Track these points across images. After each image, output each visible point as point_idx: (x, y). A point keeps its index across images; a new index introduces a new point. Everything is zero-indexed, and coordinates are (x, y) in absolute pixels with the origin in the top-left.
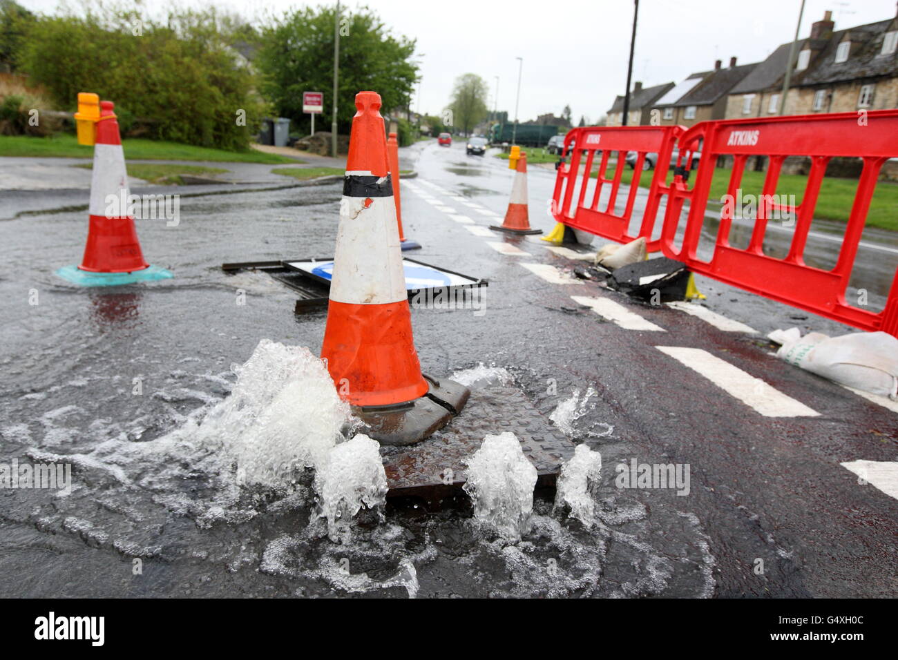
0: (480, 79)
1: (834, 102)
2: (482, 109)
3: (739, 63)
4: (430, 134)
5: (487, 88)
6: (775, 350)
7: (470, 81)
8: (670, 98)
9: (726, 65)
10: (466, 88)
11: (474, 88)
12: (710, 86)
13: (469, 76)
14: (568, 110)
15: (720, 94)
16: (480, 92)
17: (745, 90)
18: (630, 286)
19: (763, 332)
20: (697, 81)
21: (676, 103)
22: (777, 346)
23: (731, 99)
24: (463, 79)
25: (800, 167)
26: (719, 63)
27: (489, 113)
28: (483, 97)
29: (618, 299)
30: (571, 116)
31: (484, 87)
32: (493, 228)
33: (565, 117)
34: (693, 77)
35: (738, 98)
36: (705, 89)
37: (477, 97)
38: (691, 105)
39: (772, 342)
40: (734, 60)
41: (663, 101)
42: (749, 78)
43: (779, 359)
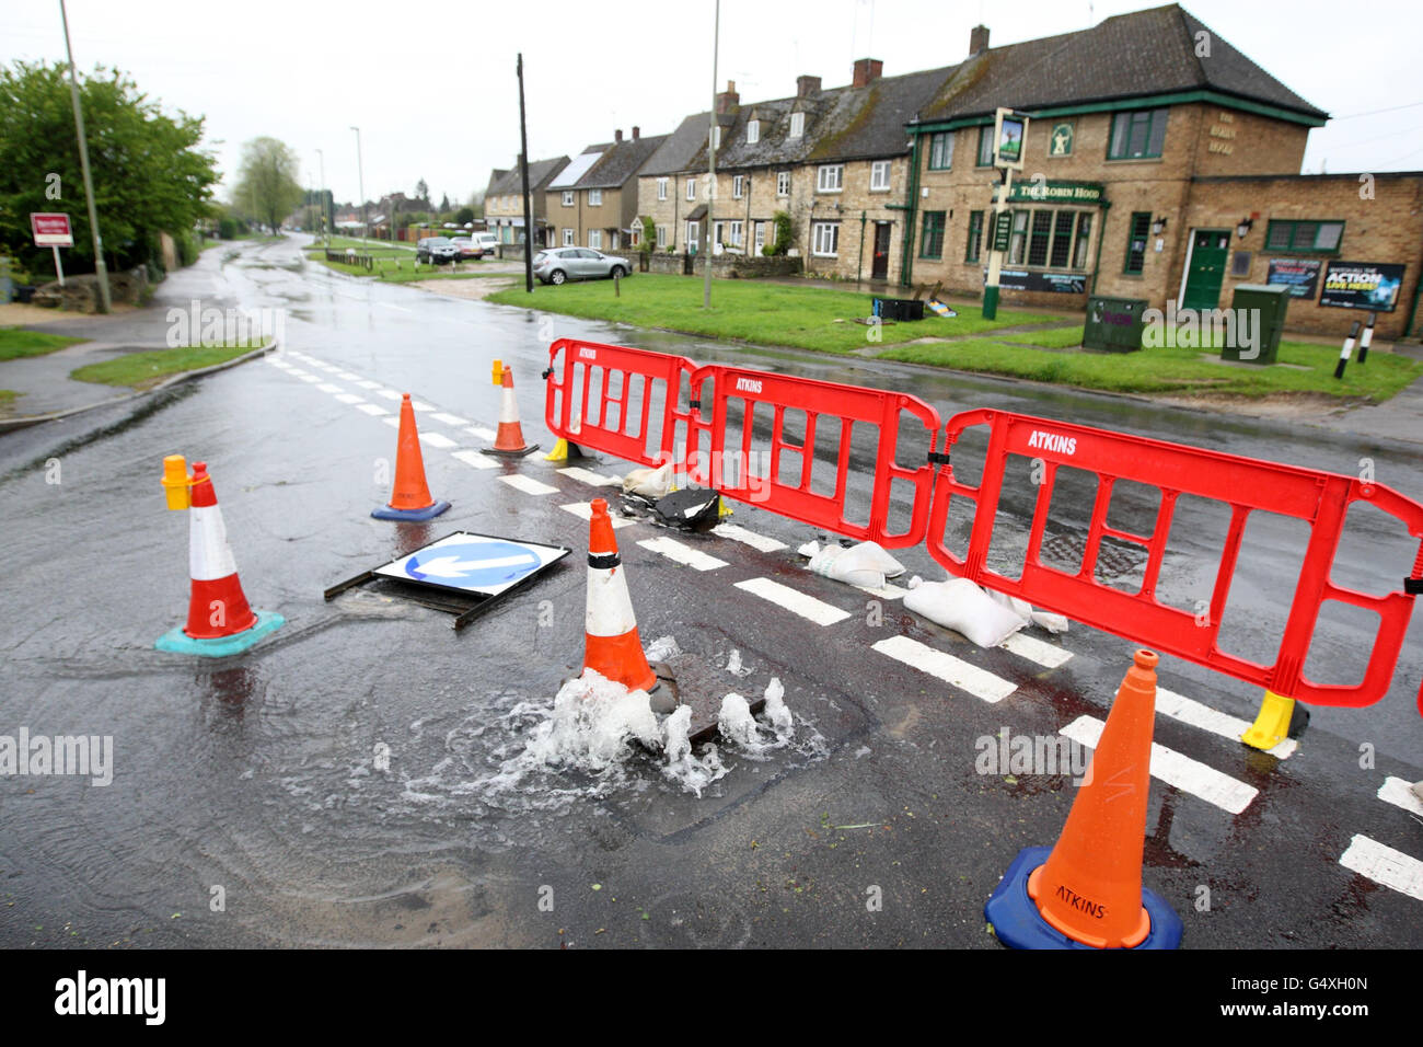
0: (282, 145)
1: (754, 190)
2: (293, 190)
3: (642, 135)
4: (216, 235)
5: (298, 159)
6: (807, 563)
7: (265, 147)
8: (567, 178)
9: (628, 136)
10: (263, 159)
11: (275, 159)
12: (614, 163)
13: (264, 140)
14: (422, 186)
15: (627, 175)
16: (285, 164)
17: (657, 172)
18: (678, 519)
19: (794, 546)
20: (596, 157)
21: (576, 184)
22: (807, 559)
23: (642, 182)
24: (255, 146)
25: (732, 269)
26: (619, 134)
27: (302, 192)
28: (291, 171)
29: (672, 535)
30: (429, 194)
31: (290, 157)
32: (486, 452)
33: (422, 197)
34: (590, 150)
35: (649, 181)
36: (608, 167)
37: (280, 170)
38: (596, 189)
39: (802, 556)
40: (636, 131)
41: (558, 182)
42: (660, 154)
43: (811, 572)
